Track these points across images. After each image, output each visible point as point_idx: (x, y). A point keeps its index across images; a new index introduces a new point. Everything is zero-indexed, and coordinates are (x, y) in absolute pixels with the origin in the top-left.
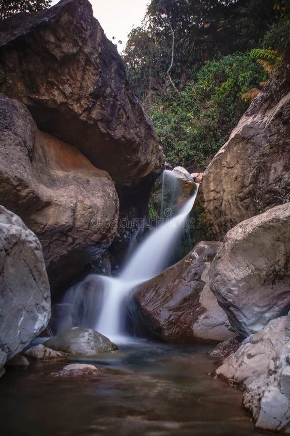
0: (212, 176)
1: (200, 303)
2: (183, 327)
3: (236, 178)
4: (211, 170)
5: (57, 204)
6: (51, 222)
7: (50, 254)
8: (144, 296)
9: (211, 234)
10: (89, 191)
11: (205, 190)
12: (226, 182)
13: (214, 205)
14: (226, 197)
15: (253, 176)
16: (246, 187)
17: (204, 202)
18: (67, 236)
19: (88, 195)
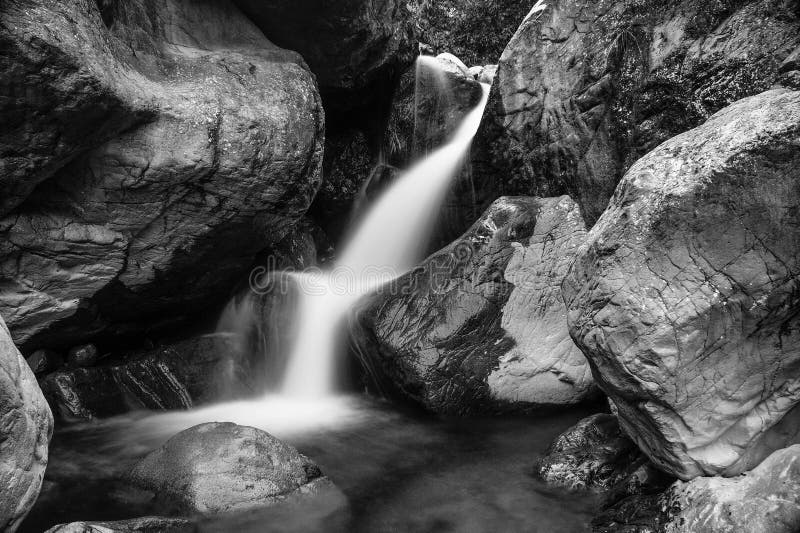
0: (520, 59)
1: (503, 330)
2: (468, 381)
3: (572, 63)
4: (517, 49)
5: (171, 118)
6: (158, 160)
7: (170, 233)
8: (383, 315)
9: (517, 181)
10: (254, 89)
11: (505, 91)
12: (551, 73)
13: (526, 122)
14: (551, 103)
15: (612, 55)
16: (595, 79)
17: (502, 115)
18: (203, 193)
19: (251, 97)
